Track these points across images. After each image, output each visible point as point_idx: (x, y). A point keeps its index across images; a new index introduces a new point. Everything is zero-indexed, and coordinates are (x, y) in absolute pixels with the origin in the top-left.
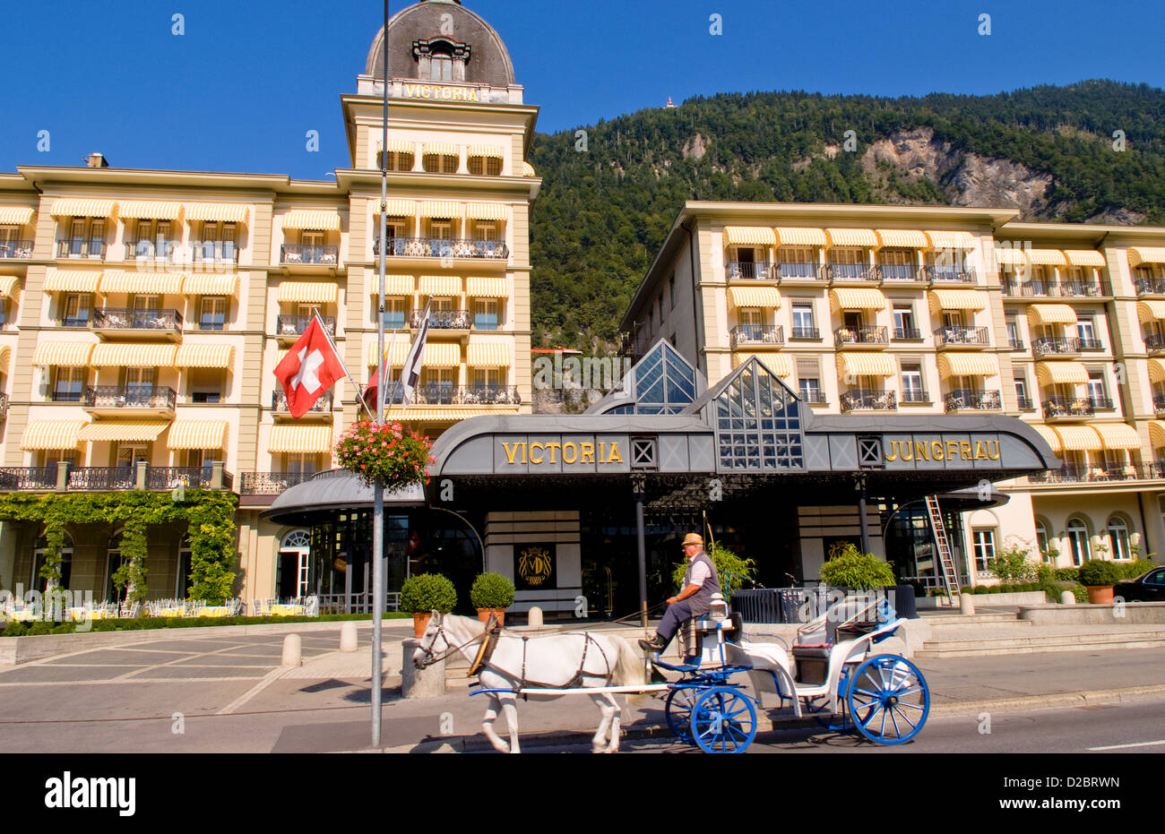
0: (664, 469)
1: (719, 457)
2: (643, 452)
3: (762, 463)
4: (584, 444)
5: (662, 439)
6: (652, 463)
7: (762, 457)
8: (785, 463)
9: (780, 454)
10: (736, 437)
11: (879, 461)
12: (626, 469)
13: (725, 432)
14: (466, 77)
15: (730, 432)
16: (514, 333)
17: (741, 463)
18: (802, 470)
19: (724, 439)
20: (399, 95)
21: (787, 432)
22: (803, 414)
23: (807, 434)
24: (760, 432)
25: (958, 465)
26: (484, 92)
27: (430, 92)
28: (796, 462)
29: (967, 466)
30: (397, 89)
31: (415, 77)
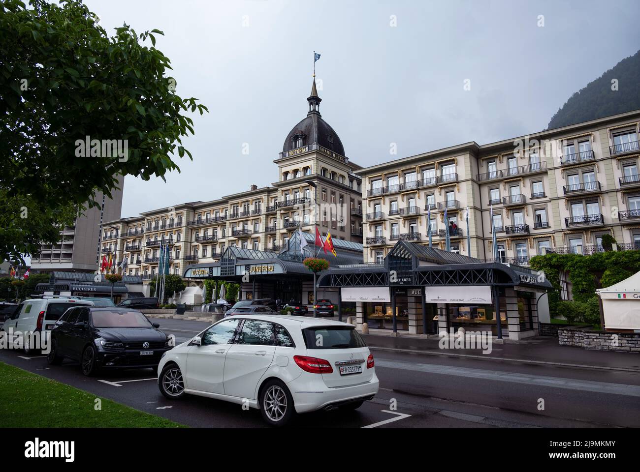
1: (220, 272)
4: (202, 270)
6: (212, 274)
14: (304, 144)
15: (223, 266)
16: (312, 225)
17: (224, 274)
18: (234, 275)
19: (222, 268)
20: (287, 156)
21: (232, 265)
22: (235, 261)
23: (236, 266)
24: (228, 266)
25: (265, 273)
26: (307, 148)
27: (294, 152)
28: (233, 273)
29: (266, 273)
30: (287, 154)
31: (292, 149)
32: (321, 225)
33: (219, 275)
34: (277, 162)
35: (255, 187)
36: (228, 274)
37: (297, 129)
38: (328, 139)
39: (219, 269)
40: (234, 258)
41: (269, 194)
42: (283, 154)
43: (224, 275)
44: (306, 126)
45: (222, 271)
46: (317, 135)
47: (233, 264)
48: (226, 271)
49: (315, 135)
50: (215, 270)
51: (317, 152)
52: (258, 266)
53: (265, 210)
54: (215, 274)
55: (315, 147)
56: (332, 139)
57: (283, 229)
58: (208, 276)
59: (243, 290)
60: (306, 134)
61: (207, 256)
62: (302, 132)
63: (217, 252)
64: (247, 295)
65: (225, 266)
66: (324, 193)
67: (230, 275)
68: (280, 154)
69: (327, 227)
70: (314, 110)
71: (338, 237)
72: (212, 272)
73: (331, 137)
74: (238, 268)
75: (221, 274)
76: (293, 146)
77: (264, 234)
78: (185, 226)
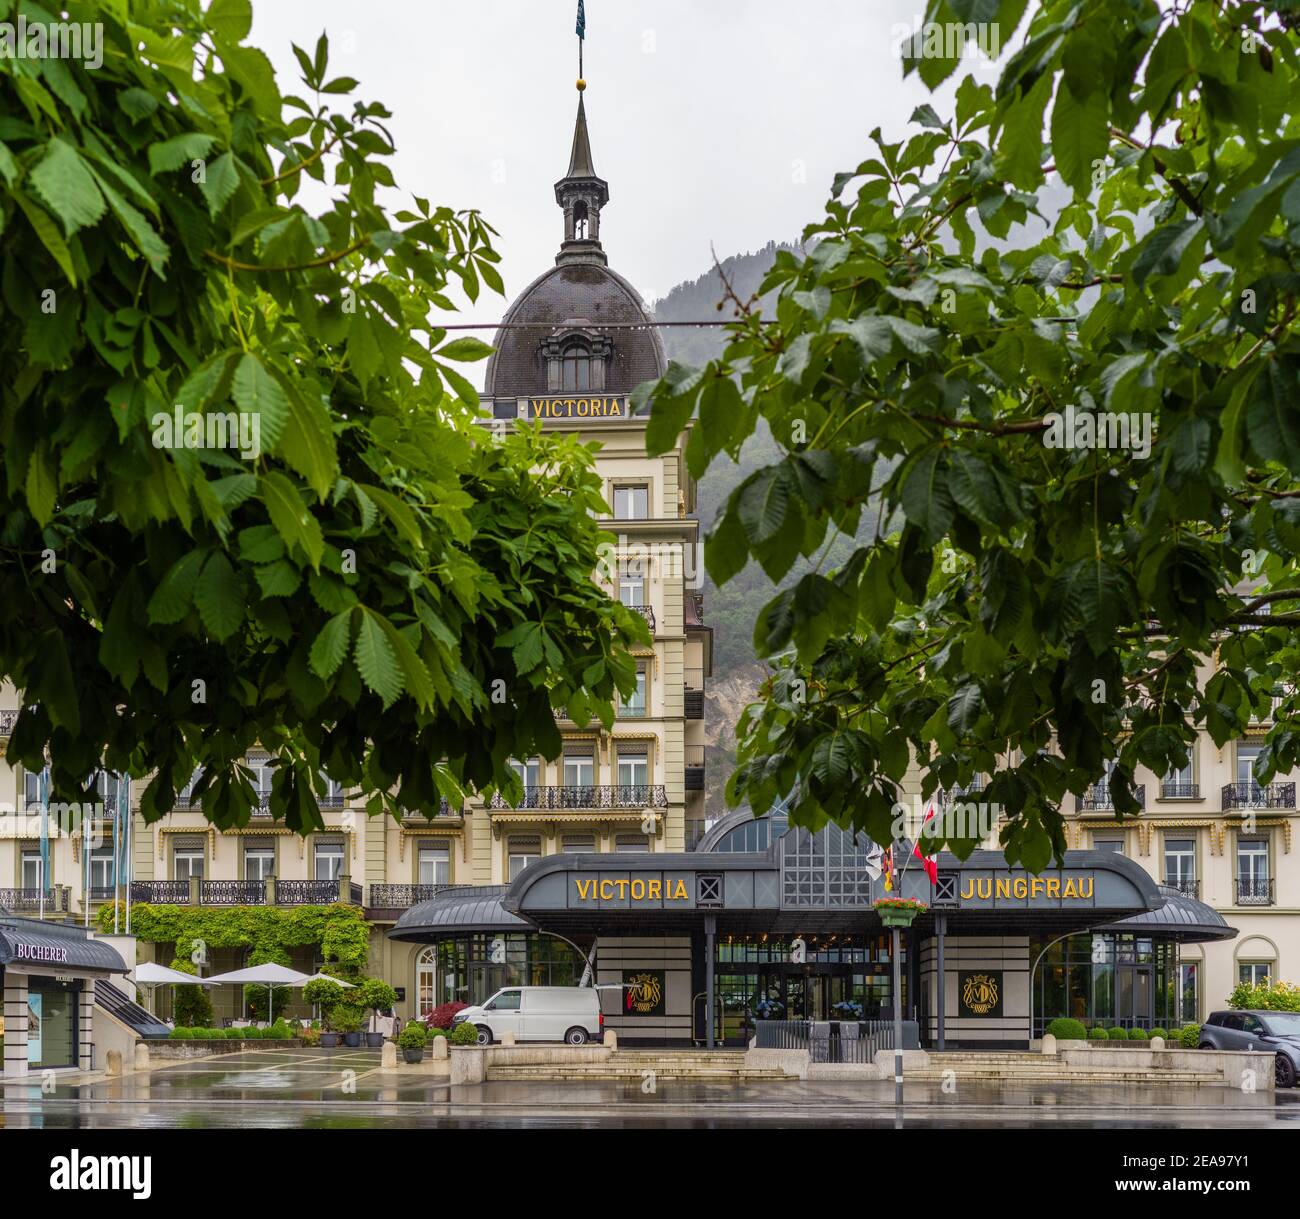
0: (728, 905)
1: (783, 894)
2: (709, 889)
3: (827, 900)
4: (651, 882)
5: (728, 876)
6: (718, 900)
7: (827, 894)
8: (852, 900)
9: (846, 891)
10: (802, 875)
11: (953, 900)
12: (692, 905)
13: (790, 869)
15: (796, 869)
16: (664, 719)
17: (805, 900)
18: (867, 907)
19: (789, 877)
20: (523, 417)
21: (855, 869)
24: (827, 869)
25: (1043, 903)
26: (628, 406)
27: (562, 410)
28: (862, 900)
29: (1054, 905)
30: (521, 408)
36: (834, 900)
43: (809, 907)
45: (788, 888)
47: (862, 862)
48: (819, 889)
58: (690, 906)
65: (811, 869)
67: (841, 908)
72: (718, 889)
75: (788, 900)
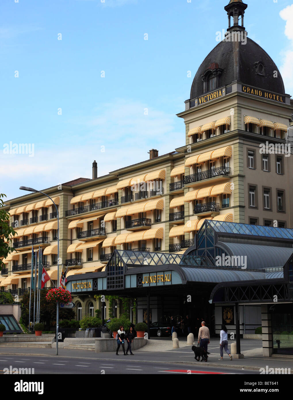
1: (107, 285)
2: (95, 284)
3: (115, 286)
4: (84, 283)
5: (98, 280)
6: (97, 288)
9: (119, 283)
11: (141, 284)
14: (219, 86)
15: (109, 276)
16: (234, 207)
17: (111, 287)
18: (123, 288)
19: (108, 279)
20: (196, 105)
21: (120, 275)
22: (124, 269)
23: (125, 276)
24: (115, 276)
25: (160, 284)
26: (224, 91)
27: (206, 99)
28: (122, 286)
29: (162, 284)
30: (196, 102)
31: (203, 93)
32: (247, 206)
33: (105, 288)
34: (181, 115)
35: (154, 153)
36: (117, 286)
37: (210, 60)
38: (257, 70)
39: (105, 280)
40: (122, 265)
41: (174, 163)
42: (190, 102)
43: (112, 289)
44: (223, 54)
45: (108, 283)
46: (238, 68)
47: (122, 273)
48: (113, 282)
49: (236, 68)
50: (100, 282)
51: (239, 96)
52: (152, 275)
53: (169, 189)
54: (100, 288)
55: (235, 88)
56: (263, 70)
57: (193, 215)
58: (91, 290)
59: (139, 307)
60: (222, 67)
61: (94, 259)
62: (216, 64)
63: (106, 253)
64: (144, 313)
65: (112, 276)
66: (250, 157)
67: (118, 289)
68: (186, 102)
69: (256, 208)
70: (236, 26)
71: (261, 222)
72: (97, 284)
73: (261, 67)
74: (128, 279)
75: (108, 287)
76: (204, 88)
77: (168, 224)
78: (63, 218)
